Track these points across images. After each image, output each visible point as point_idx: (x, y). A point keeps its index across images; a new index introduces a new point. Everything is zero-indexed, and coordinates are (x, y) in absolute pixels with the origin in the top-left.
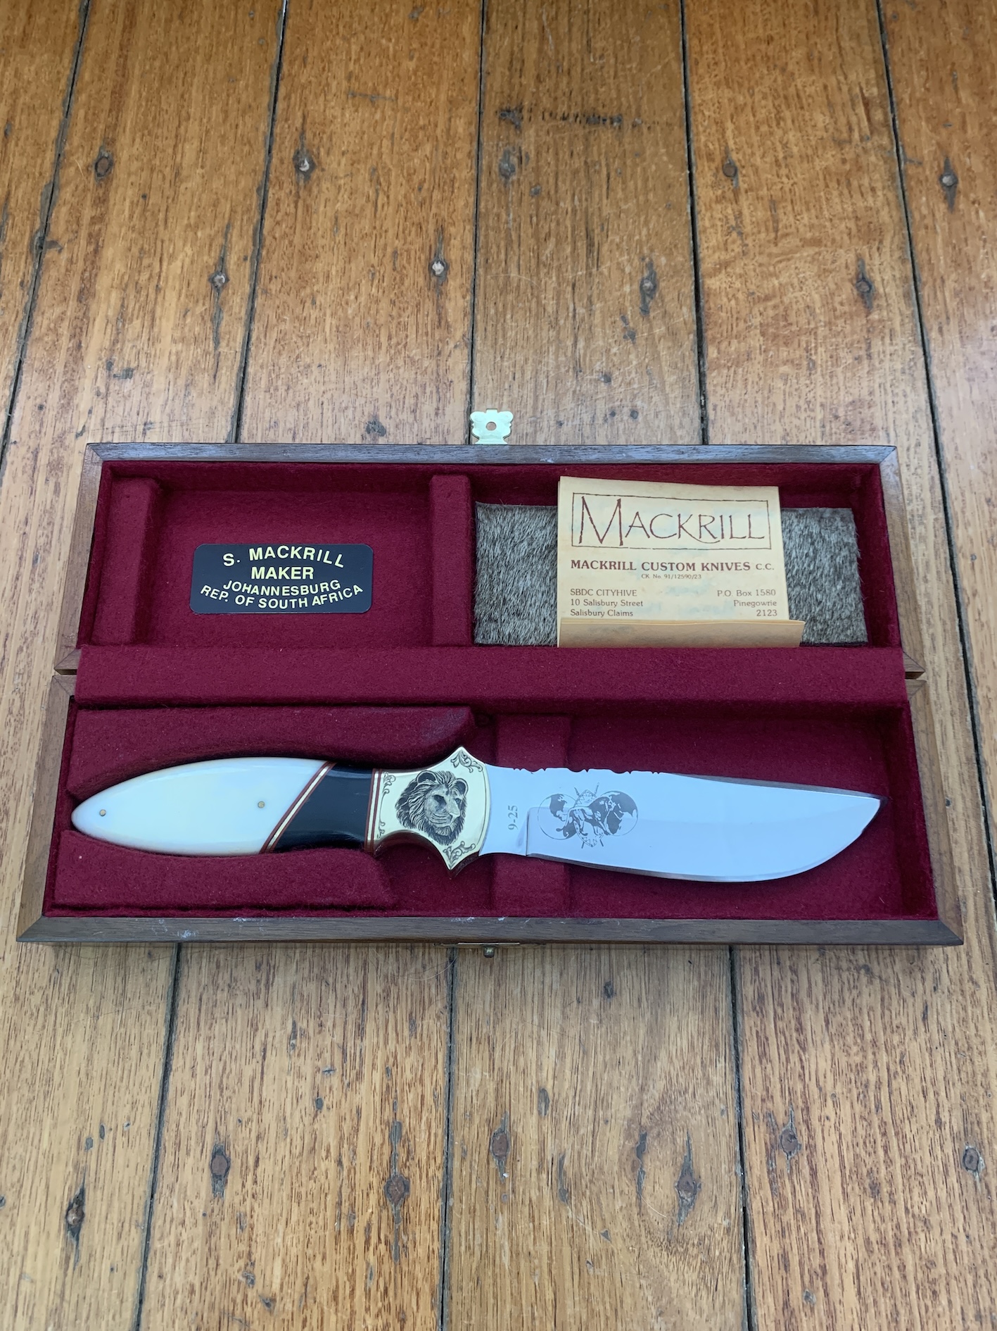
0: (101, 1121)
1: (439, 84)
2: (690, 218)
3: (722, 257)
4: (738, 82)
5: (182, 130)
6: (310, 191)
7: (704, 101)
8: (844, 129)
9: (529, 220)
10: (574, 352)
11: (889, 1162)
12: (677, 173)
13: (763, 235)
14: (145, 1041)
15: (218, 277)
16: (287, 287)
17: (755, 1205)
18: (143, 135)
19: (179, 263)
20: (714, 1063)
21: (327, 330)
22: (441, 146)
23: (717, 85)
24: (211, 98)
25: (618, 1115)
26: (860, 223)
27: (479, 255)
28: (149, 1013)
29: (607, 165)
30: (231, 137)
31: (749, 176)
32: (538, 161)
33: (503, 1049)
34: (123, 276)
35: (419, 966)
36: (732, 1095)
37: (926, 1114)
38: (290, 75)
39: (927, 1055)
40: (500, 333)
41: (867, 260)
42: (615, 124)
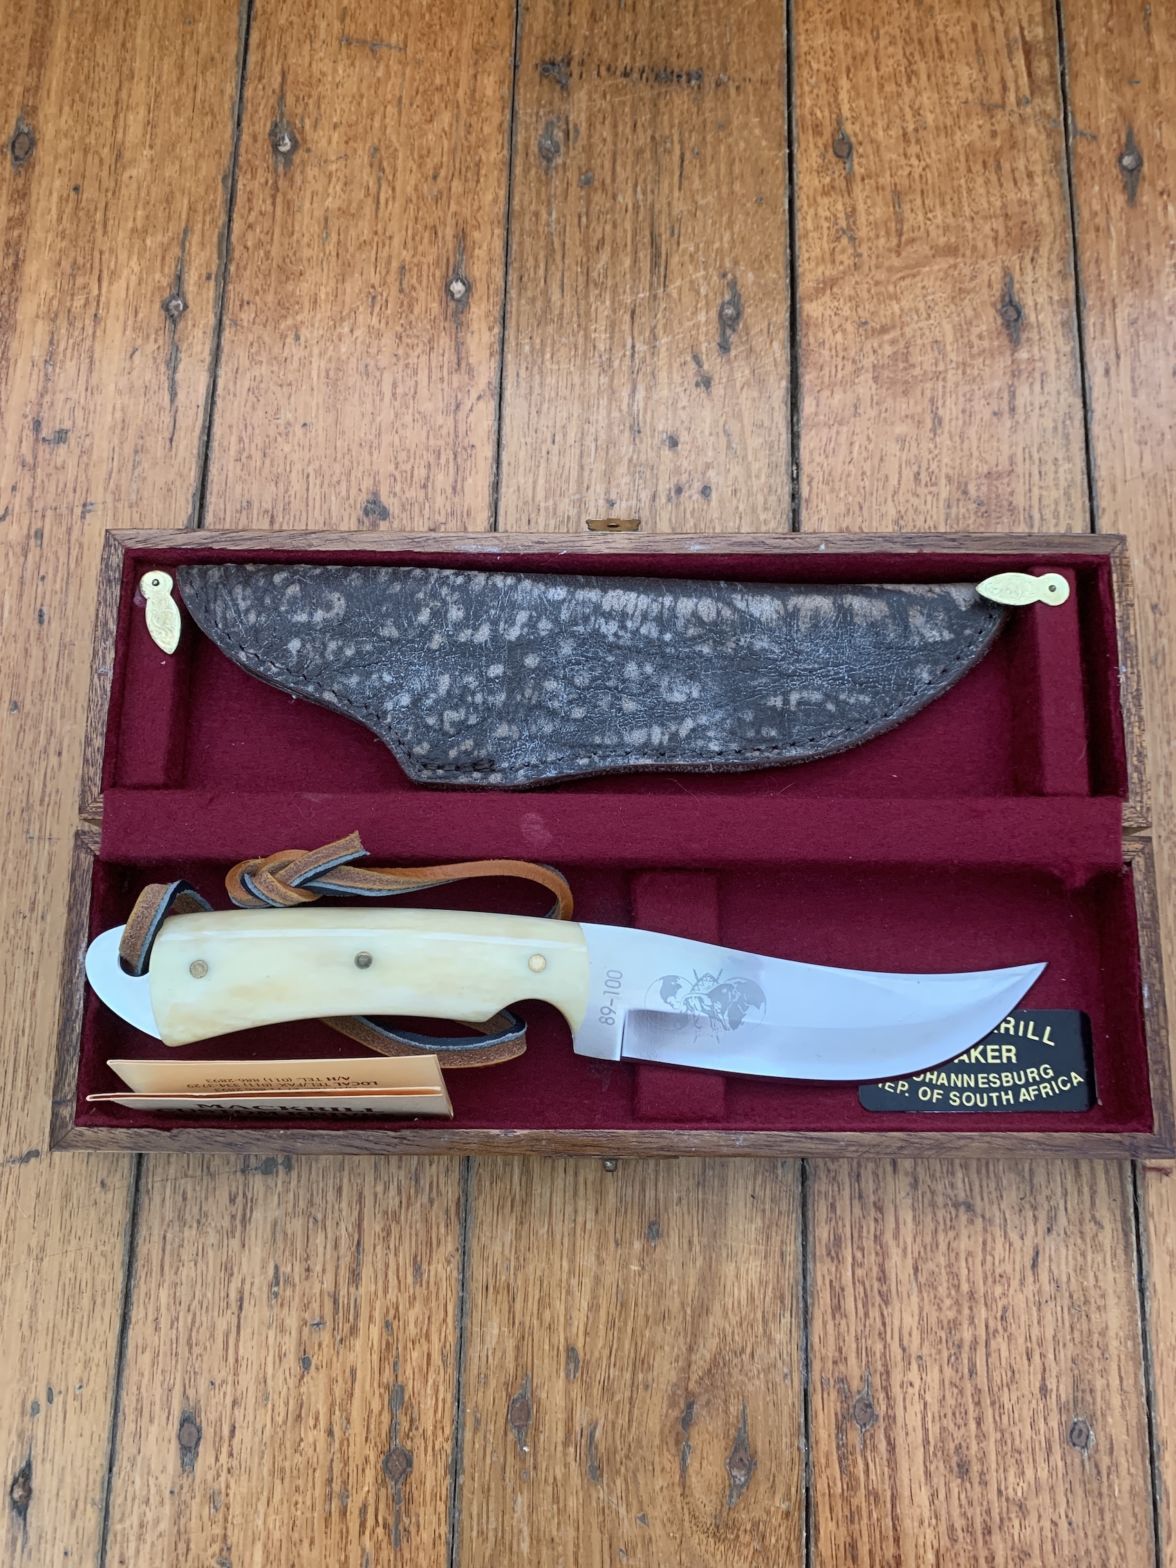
0: (49, 1383)
1: (461, 23)
2: (787, 216)
3: (827, 273)
4: (858, 21)
5: (124, 94)
6: (292, 180)
7: (811, 48)
8: (997, 89)
9: (576, 220)
10: (630, 406)
11: (982, 1437)
12: (773, 153)
13: (882, 241)
14: (99, 1288)
15: (174, 303)
16: (263, 317)
17: (821, 1485)
18: (73, 101)
19: (123, 283)
20: (778, 1318)
21: (314, 374)
22: (464, 115)
23: (830, 24)
24: (161, 48)
25: (662, 1379)
26: (1011, 224)
27: (510, 271)
28: (103, 1254)
29: (681, 142)
30: (189, 102)
31: (868, 157)
32: (590, 136)
33: (525, 1300)
34: (51, 300)
35: (425, 1199)
36: (797, 1356)
37: (1029, 1382)
38: (264, 12)
39: (1034, 1310)
40: (537, 377)
41: (1017, 276)
42: (693, 82)
